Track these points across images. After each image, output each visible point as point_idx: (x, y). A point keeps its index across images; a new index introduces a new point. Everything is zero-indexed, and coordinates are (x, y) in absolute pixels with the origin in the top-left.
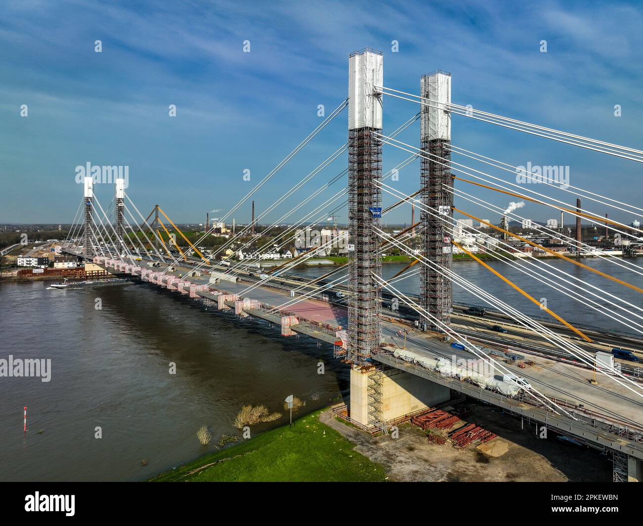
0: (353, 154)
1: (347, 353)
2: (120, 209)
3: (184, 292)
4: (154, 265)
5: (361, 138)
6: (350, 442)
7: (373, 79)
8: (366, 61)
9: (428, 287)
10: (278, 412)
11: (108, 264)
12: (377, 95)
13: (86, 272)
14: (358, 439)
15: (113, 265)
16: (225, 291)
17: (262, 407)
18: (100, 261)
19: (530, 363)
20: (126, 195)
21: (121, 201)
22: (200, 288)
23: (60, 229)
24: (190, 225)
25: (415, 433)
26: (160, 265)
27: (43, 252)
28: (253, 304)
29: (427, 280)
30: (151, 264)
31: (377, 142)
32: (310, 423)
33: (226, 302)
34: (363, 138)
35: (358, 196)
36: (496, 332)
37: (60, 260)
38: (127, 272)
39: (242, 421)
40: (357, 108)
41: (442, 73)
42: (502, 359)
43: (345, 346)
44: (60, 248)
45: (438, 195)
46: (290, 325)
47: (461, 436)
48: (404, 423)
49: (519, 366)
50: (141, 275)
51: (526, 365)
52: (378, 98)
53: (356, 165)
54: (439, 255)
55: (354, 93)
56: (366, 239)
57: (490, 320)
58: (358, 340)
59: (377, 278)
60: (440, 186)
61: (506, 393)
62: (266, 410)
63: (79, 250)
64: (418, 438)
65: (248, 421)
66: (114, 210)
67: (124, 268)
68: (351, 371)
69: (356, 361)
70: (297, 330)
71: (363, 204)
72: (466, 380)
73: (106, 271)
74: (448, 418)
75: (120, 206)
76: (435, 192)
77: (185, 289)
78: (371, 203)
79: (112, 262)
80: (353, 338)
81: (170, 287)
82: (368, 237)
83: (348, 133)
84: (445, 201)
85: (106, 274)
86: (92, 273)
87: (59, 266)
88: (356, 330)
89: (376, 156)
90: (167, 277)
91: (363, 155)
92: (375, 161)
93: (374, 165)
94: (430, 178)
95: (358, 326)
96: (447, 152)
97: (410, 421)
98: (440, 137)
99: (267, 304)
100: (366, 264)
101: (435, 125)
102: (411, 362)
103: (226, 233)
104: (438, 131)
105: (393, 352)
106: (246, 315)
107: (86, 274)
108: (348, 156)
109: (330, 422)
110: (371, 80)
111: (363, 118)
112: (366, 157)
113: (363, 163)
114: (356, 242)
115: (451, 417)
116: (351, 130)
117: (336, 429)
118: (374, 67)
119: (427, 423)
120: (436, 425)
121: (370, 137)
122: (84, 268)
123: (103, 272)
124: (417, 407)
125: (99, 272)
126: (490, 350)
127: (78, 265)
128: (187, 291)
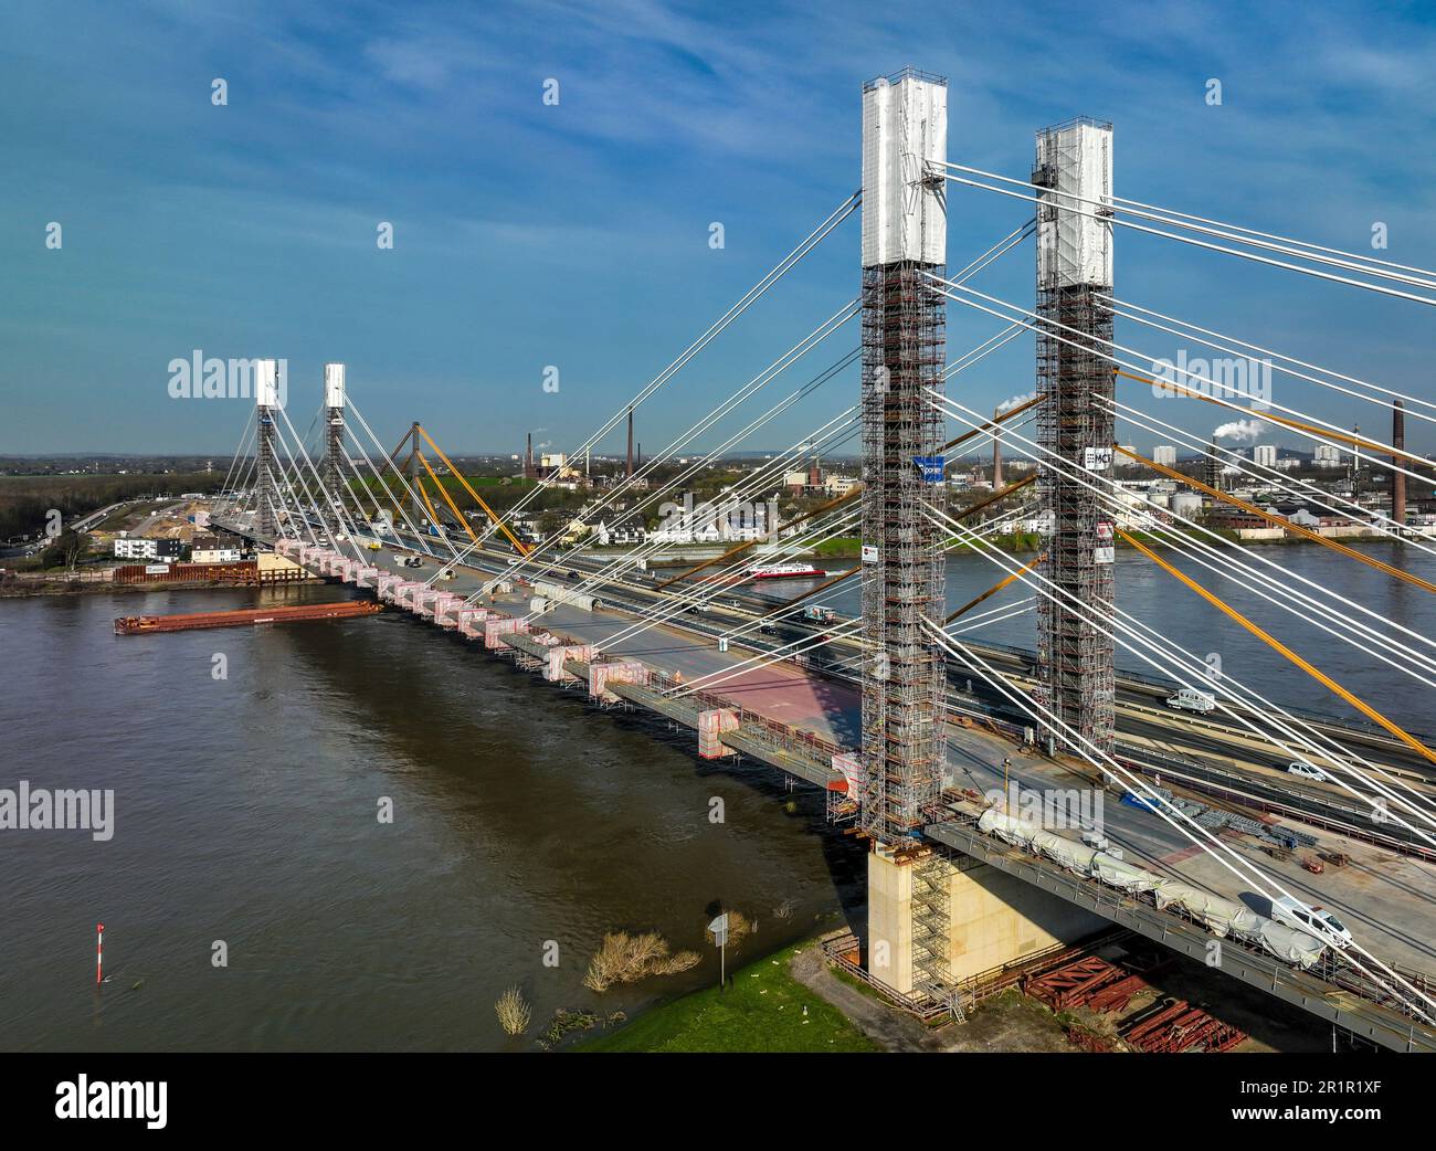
0: (874, 327)
1: (859, 811)
2: (336, 431)
3: (473, 634)
4: (407, 562)
5: (893, 287)
6: (869, 1040)
7: (923, 144)
8: (906, 100)
9: (1059, 647)
10: (691, 949)
11: (307, 557)
12: (932, 183)
13: (260, 572)
14: (891, 1033)
15: (318, 560)
16: (565, 634)
17: (651, 939)
18: (291, 550)
19: (1337, 860)
20: (350, 403)
21: (338, 414)
22: (507, 626)
23: (209, 470)
24: (491, 458)
25: (1032, 1020)
26: (421, 563)
27: (170, 525)
28: (631, 673)
29: (1055, 629)
30: (400, 560)
31: (934, 297)
32: (771, 983)
33: (569, 664)
34: (899, 288)
35: (886, 428)
36: (1229, 760)
37: (205, 544)
38: (347, 578)
39: (604, 973)
40: (883, 215)
41: (1090, 125)
42: (1258, 843)
43: (853, 793)
44: (207, 515)
45: (1083, 421)
46: (719, 733)
47: (1152, 1036)
48: (1004, 990)
49: (1306, 867)
50: (377, 587)
51: (1326, 864)
52: (934, 190)
53: (880, 351)
54: (1086, 569)
55: (877, 177)
56: (907, 535)
57: (1210, 724)
58: (887, 782)
59: (933, 630)
60: (1088, 399)
61: (1284, 955)
62: (662, 943)
63: (246, 522)
64: (1042, 1034)
65: (619, 971)
66: (321, 433)
67: (340, 569)
68: (871, 857)
69: (881, 833)
70: (737, 746)
71: (899, 447)
72: (1173, 909)
73: (303, 571)
74: (1114, 981)
75: (336, 426)
76: (1072, 414)
77: (474, 625)
78: (918, 446)
79: (316, 553)
80: (874, 776)
81: (441, 620)
82: (911, 529)
83: (861, 274)
84: (1101, 436)
85: (303, 577)
86: (273, 575)
87: (201, 557)
88: (882, 755)
89: (929, 329)
90: (435, 596)
91: (899, 328)
92: (929, 343)
93: (926, 352)
94: (1062, 380)
95: (887, 746)
96: (1105, 316)
97: (1017, 984)
98: (1086, 280)
99: (664, 673)
100: (907, 595)
101: (1074, 249)
102: (1024, 849)
103: (570, 479)
104: (1081, 266)
105: (978, 819)
106: (614, 698)
107: (260, 576)
108: (860, 330)
109: (817, 980)
110: (917, 145)
111: (899, 239)
112: (905, 335)
113: (899, 348)
114: (882, 541)
115: (1121, 978)
116: (869, 269)
117: (833, 1002)
118: (925, 115)
119: (1064, 995)
120: (1087, 1001)
121: (915, 284)
122: (256, 563)
123: (296, 572)
124: (1032, 944)
125: (289, 572)
126: (1223, 816)
127: (243, 557)
128: (479, 630)
